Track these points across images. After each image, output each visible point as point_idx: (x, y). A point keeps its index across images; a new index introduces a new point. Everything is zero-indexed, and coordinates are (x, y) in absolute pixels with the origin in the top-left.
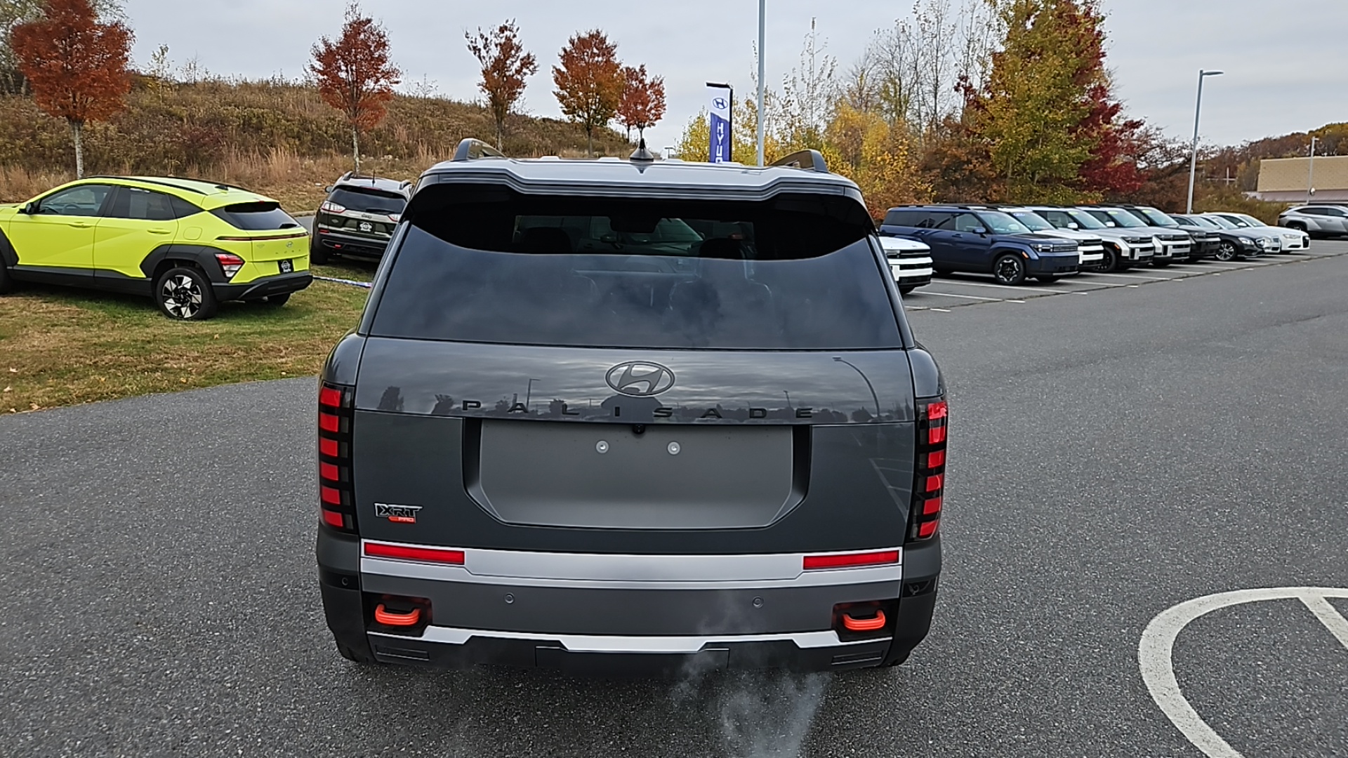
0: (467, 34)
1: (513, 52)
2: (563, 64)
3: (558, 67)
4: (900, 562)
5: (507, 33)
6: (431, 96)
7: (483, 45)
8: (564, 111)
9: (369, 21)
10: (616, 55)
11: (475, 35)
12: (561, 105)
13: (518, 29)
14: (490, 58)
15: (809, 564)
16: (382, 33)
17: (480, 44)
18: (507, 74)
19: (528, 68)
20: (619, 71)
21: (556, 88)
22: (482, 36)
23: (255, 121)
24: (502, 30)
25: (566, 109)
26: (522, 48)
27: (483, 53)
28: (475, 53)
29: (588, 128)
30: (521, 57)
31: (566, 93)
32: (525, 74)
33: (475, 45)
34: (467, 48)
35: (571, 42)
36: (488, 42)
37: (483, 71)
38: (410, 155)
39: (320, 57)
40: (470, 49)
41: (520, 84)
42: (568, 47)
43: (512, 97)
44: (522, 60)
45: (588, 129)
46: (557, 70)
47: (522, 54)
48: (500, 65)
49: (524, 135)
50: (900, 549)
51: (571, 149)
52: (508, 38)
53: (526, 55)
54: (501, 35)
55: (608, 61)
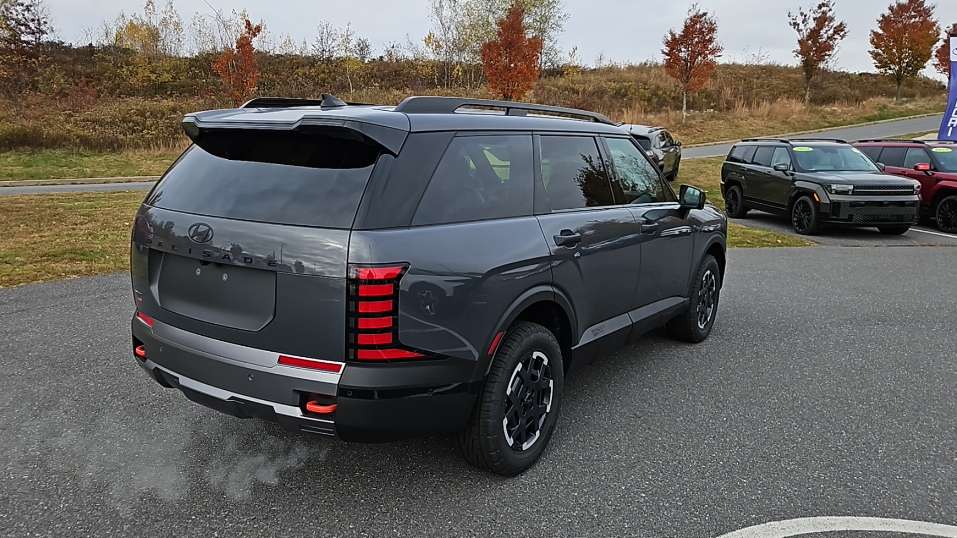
0: (790, 13)
1: (827, 23)
2: (880, 27)
3: (875, 31)
4: (341, 372)
5: (824, 9)
6: (762, 63)
7: (802, 20)
8: (876, 66)
9: (705, 14)
10: (933, 16)
11: (796, 13)
12: (875, 61)
13: (833, 5)
14: (807, 30)
15: (282, 360)
16: (713, 22)
17: (799, 20)
18: (820, 40)
19: (839, 34)
20: (935, 28)
21: (872, 48)
22: (802, 14)
23: (623, 90)
24: (820, 7)
25: (879, 65)
26: (835, 19)
27: (802, 26)
28: (794, 28)
29: (898, 78)
30: (834, 26)
31: (880, 51)
32: (835, 39)
33: (795, 21)
34: (789, 24)
35: (890, 9)
36: (807, 17)
37: (799, 41)
38: (728, 109)
39: (668, 43)
40: (791, 25)
41: (831, 48)
42: (887, 12)
43: (822, 59)
44: (835, 28)
45: (898, 80)
46: (874, 32)
47: (836, 23)
48: (814, 34)
49: (833, 87)
50: (343, 364)
51: (880, 97)
52: (824, 13)
53: (839, 24)
54: (819, 11)
55: (925, 20)
